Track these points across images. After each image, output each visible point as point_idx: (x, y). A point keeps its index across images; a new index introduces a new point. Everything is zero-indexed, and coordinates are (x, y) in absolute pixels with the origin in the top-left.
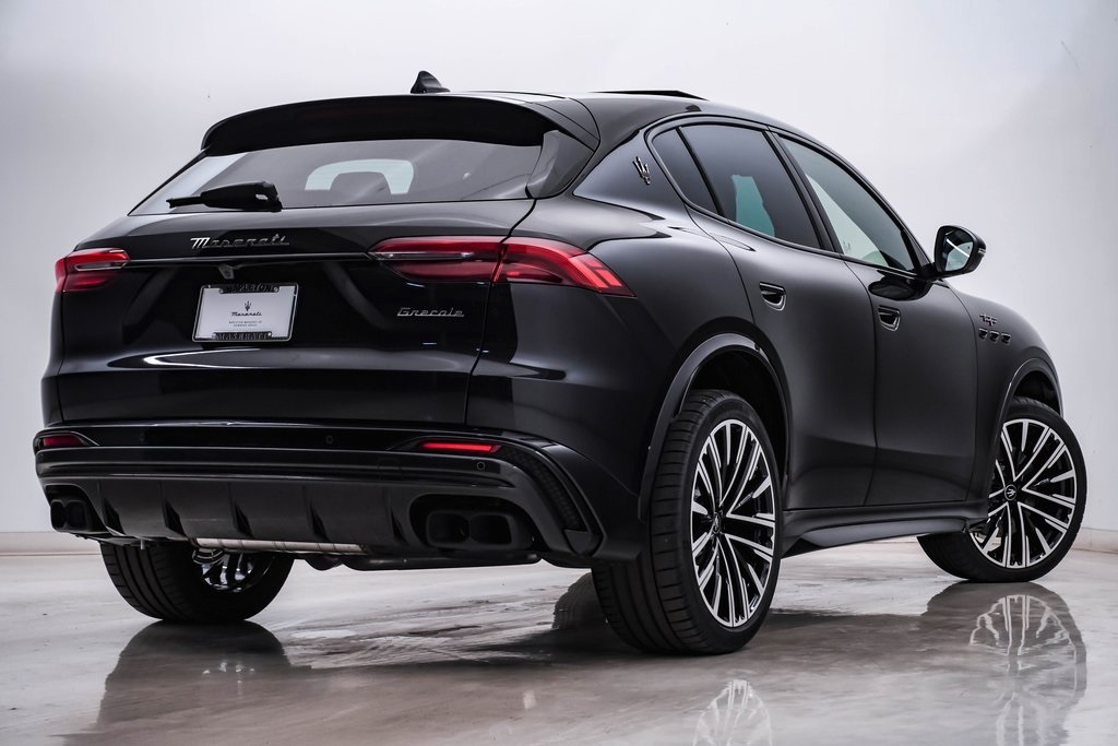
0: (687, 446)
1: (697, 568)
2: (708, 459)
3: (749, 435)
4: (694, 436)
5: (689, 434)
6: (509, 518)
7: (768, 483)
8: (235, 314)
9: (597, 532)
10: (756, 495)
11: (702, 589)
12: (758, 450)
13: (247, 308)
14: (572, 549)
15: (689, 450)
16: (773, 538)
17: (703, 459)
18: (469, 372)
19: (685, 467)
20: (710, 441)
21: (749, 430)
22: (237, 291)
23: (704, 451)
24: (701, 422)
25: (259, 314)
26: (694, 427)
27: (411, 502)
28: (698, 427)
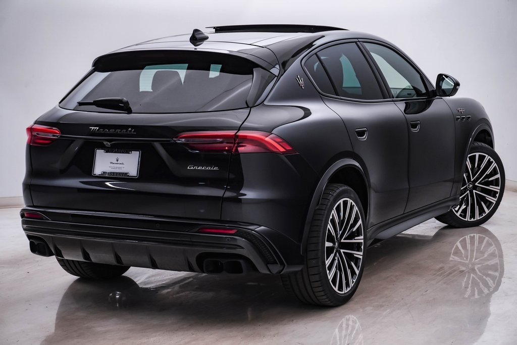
0: (323, 217)
1: (328, 272)
2: (333, 221)
3: (351, 203)
4: (326, 212)
5: (324, 211)
6: (241, 261)
7: (360, 222)
8: (111, 163)
9: (282, 263)
10: (355, 229)
11: (330, 281)
12: (356, 209)
13: (117, 160)
14: (271, 272)
15: (324, 219)
16: (362, 247)
17: (330, 221)
18: (222, 196)
19: (322, 227)
20: (334, 212)
21: (351, 201)
22: (112, 152)
23: (331, 217)
24: (329, 204)
25: (123, 164)
26: (326, 208)
27: (196, 255)
28: (328, 207)
